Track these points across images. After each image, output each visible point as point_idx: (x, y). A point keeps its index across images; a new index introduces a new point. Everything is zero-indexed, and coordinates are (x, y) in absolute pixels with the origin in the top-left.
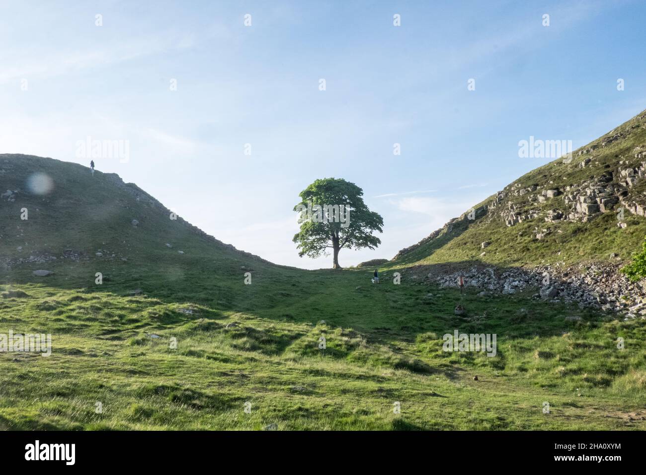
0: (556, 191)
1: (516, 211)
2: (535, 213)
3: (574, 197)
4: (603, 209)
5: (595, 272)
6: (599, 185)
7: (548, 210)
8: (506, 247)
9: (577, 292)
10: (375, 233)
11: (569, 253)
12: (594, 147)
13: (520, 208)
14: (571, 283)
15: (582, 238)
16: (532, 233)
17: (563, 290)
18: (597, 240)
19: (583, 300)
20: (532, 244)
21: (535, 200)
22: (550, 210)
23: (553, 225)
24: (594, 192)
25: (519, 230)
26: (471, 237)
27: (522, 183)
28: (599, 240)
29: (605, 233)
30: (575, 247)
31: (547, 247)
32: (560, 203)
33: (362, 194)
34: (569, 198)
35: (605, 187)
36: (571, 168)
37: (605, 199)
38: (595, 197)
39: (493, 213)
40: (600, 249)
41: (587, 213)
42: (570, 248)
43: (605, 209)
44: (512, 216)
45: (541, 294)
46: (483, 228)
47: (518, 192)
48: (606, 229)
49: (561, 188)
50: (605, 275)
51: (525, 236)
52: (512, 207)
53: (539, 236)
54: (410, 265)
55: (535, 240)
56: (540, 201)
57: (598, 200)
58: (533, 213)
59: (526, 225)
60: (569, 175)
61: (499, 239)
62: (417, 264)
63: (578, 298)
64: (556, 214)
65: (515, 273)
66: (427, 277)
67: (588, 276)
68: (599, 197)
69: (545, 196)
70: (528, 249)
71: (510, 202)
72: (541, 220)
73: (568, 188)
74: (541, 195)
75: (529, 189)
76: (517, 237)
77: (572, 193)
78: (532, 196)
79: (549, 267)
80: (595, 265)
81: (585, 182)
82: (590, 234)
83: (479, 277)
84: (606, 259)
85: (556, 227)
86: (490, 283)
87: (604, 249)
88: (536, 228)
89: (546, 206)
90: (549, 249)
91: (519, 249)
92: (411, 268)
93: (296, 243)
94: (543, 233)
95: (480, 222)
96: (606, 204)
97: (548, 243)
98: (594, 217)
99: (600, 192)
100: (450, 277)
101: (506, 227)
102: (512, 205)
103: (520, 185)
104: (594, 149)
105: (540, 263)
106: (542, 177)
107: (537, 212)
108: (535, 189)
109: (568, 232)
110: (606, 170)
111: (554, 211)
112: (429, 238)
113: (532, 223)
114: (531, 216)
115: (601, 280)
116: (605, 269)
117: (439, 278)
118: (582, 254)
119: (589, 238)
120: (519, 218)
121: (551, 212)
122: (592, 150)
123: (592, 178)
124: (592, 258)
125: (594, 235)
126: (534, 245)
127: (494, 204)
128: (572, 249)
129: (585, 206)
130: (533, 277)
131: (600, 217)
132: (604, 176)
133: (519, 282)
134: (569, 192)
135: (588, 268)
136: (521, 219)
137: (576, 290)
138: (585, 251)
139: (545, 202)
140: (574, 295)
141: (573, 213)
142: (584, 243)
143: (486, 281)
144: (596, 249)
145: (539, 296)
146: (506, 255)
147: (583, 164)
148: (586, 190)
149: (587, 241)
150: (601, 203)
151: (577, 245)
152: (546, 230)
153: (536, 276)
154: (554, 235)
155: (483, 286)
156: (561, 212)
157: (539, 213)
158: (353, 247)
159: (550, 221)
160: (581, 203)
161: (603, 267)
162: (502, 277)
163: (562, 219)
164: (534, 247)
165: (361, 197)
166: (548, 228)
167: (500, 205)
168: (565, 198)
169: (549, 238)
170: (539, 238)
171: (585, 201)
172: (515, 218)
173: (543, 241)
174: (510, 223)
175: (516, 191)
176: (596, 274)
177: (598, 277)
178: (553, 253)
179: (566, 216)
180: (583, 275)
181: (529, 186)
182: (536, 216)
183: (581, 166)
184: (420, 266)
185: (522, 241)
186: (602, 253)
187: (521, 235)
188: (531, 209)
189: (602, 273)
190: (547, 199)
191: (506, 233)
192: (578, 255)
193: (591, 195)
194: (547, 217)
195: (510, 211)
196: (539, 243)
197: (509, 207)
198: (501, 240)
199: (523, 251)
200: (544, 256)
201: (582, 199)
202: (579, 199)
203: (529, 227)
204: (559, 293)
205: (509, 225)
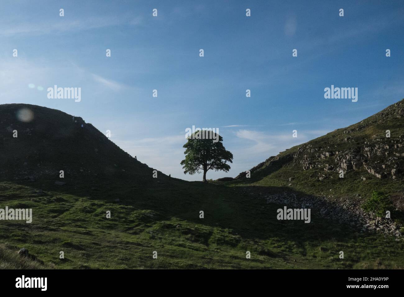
0: (331, 153)
1: (309, 162)
2: (319, 164)
3: (340, 159)
4: (354, 168)
5: (348, 203)
6: (353, 154)
7: (326, 164)
8: (303, 182)
9: (339, 213)
10: (228, 163)
11: (336, 191)
12: (352, 130)
13: (311, 160)
14: (335, 208)
15: (343, 183)
16: (317, 176)
17: (331, 212)
18: (350, 185)
19: (341, 218)
20: (317, 183)
21: (319, 156)
22: (327, 164)
23: (328, 173)
24: (351, 158)
25: (310, 173)
26: (283, 173)
27: (313, 145)
28: (351, 185)
29: (354, 182)
30: (339, 187)
31: (325, 185)
32: (333, 161)
33: (222, 140)
34: (337, 159)
35: (356, 156)
36: (339, 140)
37: (356, 163)
38: (351, 161)
39: (296, 160)
40: (352, 191)
41: (346, 169)
42: (337, 187)
43: (356, 168)
44: (306, 164)
45: (321, 213)
46: (290, 168)
47: (310, 150)
48: (355, 179)
49: (334, 152)
50: (353, 206)
51: (313, 177)
52: (307, 159)
53: (320, 179)
54: (248, 185)
55: (319, 181)
56: (322, 158)
57: (352, 162)
58: (318, 164)
59: (314, 171)
60: (338, 145)
61: (299, 177)
62: (252, 185)
63: (339, 217)
64: (330, 167)
65: (308, 198)
66: (259, 195)
67: (345, 205)
68: (353, 161)
69: (325, 155)
70: (315, 185)
71: (305, 155)
72: (322, 169)
73: (337, 153)
74: (323, 154)
75: (316, 149)
76: (309, 177)
77: (339, 157)
78: (318, 154)
79: (325, 197)
80: (348, 200)
81: (346, 151)
82: (347, 181)
83: (288, 199)
84: (354, 197)
85: (329, 175)
86: (294, 203)
87: (353, 191)
88: (319, 174)
89: (325, 161)
90: (326, 187)
91: (310, 185)
92: (249, 187)
93: (182, 165)
94: (323, 177)
95: (288, 165)
96: (356, 165)
97: (325, 184)
98: (349, 172)
99: (354, 158)
100: (272, 197)
101: (303, 170)
102: (307, 158)
103: (311, 146)
104: (352, 131)
105: (321, 194)
106: (324, 143)
107: (320, 164)
108: (319, 150)
109: (336, 178)
110: (357, 146)
111: (329, 165)
112: (257, 167)
113: (317, 170)
114: (317, 166)
115: (351, 208)
116: (353, 203)
117: (266, 196)
118: (342, 192)
119: (346, 183)
120: (310, 166)
121: (327, 165)
122: (351, 132)
123: (350, 149)
124: (347, 195)
125: (349, 182)
126: (317, 184)
127: (297, 155)
128: (337, 189)
129: (345, 165)
130: (317, 202)
131: (353, 172)
132: (356, 149)
133: (310, 204)
134: (337, 155)
135: (345, 201)
136: (311, 166)
137: (338, 212)
138: (344, 191)
139: (325, 159)
140: (337, 215)
141: (339, 168)
142: (343, 186)
143: (292, 201)
144: (349, 190)
145: (320, 214)
146: (303, 187)
147: (346, 139)
148: (347, 156)
149: (345, 185)
150: (354, 164)
151: (340, 186)
152: (324, 176)
153: (318, 202)
154: (329, 179)
155: (291, 204)
156: (332, 166)
157: (321, 164)
158: (214, 170)
159: (327, 170)
160: (343, 163)
161: (352, 201)
162: (301, 200)
163: (333, 170)
164: (318, 185)
165: (222, 142)
166: (326, 175)
167: (300, 156)
168: (335, 158)
169: (326, 181)
170: (321, 180)
171: (346, 162)
172: (308, 166)
173: (322, 181)
174: (305, 168)
175: (309, 149)
176: (348, 204)
177: (349, 206)
178: (327, 189)
179: (335, 169)
180: (342, 205)
181: (316, 148)
182: (319, 166)
183: (345, 140)
184: (254, 187)
185: (311, 180)
186: (352, 193)
187: (311, 177)
188: (317, 162)
189: (352, 204)
190: (326, 157)
191: (303, 174)
192: (340, 192)
193: (349, 159)
194: (325, 168)
195: (306, 161)
196: (320, 182)
197: (305, 158)
198: (300, 178)
199: (312, 186)
200: (323, 190)
201: (344, 161)
202: (343, 161)
203: (316, 172)
204: (330, 213)
205: (305, 169)
